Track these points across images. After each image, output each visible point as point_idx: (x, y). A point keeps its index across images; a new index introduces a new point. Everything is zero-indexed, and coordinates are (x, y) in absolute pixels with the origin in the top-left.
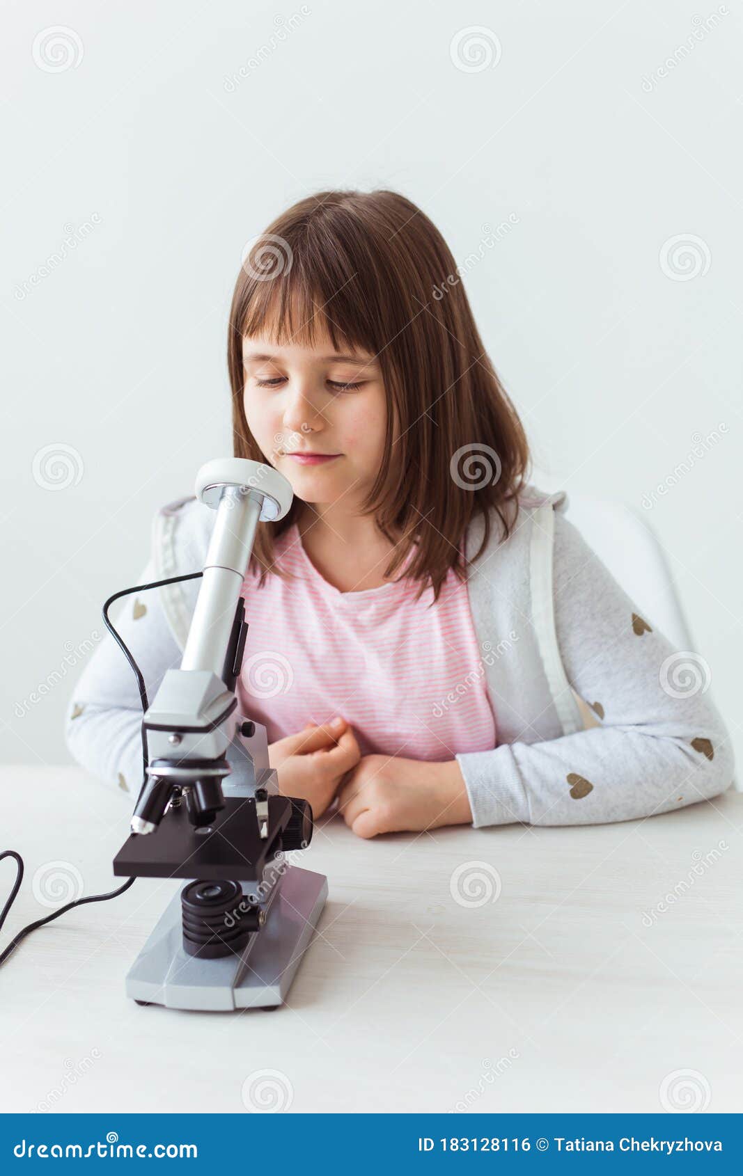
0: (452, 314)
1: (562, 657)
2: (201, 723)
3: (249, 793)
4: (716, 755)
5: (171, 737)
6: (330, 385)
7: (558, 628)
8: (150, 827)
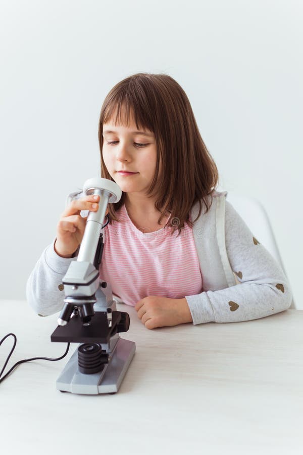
0: (187, 122)
1: (227, 253)
2: (85, 282)
3: (105, 310)
4: (285, 291)
5: (73, 287)
6: (135, 144)
7: (226, 241)
8: (65, 323)
